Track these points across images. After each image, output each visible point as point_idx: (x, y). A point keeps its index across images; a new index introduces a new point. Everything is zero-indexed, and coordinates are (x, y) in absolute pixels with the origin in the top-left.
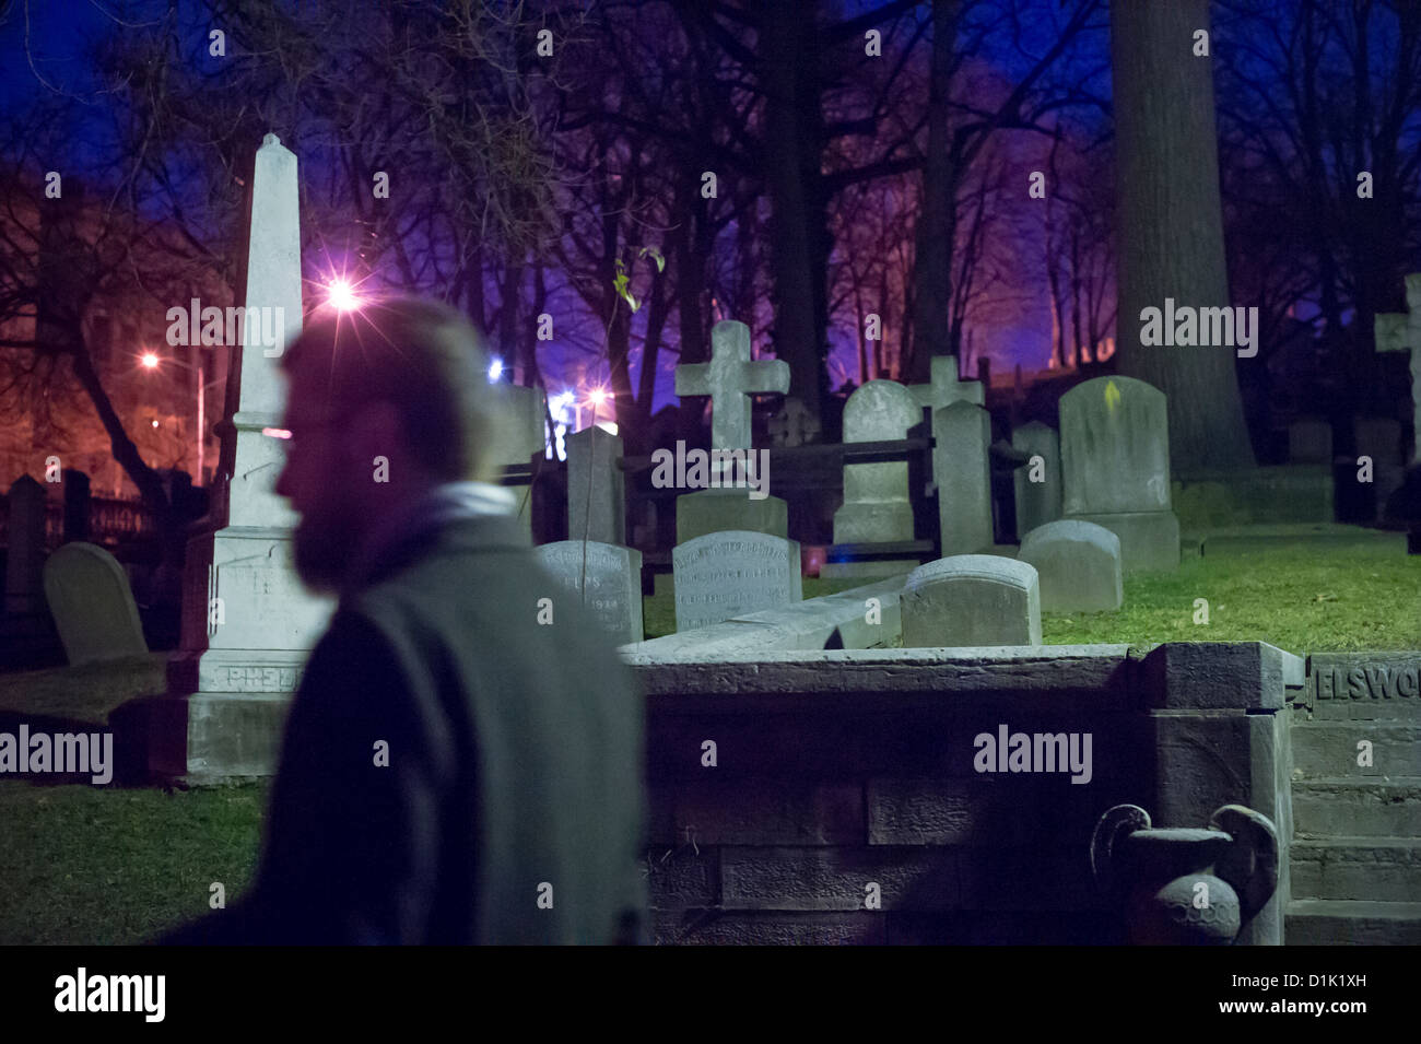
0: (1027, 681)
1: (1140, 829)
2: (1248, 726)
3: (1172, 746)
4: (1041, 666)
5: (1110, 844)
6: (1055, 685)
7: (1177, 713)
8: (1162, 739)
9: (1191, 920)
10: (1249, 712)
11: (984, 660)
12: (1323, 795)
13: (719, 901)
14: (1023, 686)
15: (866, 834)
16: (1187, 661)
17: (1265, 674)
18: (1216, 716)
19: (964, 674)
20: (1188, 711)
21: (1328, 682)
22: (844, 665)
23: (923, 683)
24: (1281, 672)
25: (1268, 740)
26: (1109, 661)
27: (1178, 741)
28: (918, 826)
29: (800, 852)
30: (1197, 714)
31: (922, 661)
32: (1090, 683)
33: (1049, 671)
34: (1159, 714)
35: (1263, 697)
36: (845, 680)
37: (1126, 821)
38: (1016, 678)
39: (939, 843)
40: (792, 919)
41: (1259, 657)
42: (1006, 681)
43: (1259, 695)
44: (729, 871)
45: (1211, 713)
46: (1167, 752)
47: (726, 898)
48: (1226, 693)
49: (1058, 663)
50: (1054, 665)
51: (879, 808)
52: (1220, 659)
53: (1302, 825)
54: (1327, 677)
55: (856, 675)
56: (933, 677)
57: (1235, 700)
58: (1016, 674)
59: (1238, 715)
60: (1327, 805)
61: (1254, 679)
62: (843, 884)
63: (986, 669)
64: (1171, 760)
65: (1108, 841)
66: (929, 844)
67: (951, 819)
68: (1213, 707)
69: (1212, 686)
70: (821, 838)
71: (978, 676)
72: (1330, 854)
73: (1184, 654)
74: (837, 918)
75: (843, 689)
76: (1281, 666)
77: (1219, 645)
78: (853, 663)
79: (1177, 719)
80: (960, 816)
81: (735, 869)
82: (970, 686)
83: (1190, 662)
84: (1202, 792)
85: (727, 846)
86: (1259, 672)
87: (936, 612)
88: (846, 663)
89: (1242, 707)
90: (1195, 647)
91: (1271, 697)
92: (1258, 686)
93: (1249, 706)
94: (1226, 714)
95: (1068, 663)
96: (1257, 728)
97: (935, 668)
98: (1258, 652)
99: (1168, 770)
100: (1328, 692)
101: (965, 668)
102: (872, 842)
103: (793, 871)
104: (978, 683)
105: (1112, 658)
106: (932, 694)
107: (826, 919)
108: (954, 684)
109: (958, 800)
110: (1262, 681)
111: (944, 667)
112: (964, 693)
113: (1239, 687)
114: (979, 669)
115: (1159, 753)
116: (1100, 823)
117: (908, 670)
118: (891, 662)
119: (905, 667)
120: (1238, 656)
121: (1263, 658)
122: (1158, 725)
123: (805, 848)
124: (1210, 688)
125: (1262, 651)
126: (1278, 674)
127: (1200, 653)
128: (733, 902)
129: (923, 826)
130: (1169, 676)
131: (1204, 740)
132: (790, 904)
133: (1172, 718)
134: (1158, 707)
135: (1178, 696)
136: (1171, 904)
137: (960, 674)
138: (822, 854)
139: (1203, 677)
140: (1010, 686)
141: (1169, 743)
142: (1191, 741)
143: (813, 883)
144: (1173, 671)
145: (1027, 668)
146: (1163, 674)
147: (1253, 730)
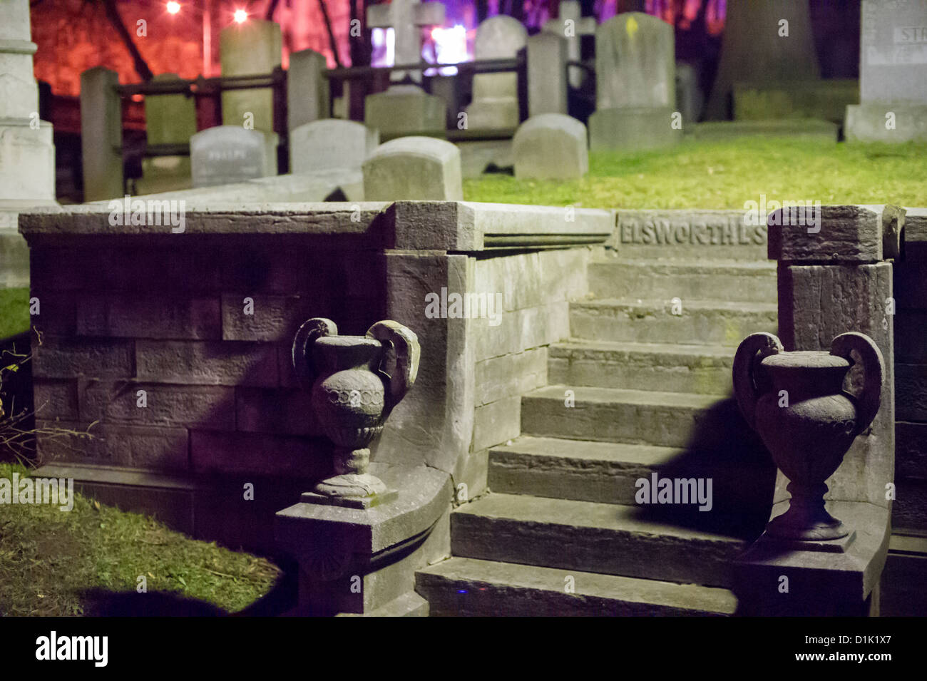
0: (317, 228)
1: (324, 335)
2: (447, 263)
3: (397, 276)
4: (326, 217)
5: (305, 346)
6: (335, 231)
7: (400, 253)
8: (391, 272)
9: (342, 402)
10: (449, 252)
11: (290, 212)
12: (591, 312)
13: (135, 376)
14: (315, 231)
15: (221, 332)
16: (409, 215)
17: (460, 226)
18: (426, 255)
19: (278, 222)
20: (408, 251)
21: (629, 231)
22: (203, 215)
23: (252, 227)
24: (473, 225)
25: (461, 273)
26: (369, 214)
27: (400, 272)
28: (253, 327)
29: (182, 344)
30: (415, 254)
31: (252, 213)
32: (356, 230)
33: (331, 220)
34: (389, 253)
35: (458, 242)
36: (204, 225)
37: (315, 330)
38: (310, 225)
39: (266, 340)
40: (177, 389)
41: (457, 213)
42: (302, 228)
43: (455, 241)
44: (141, 355)
45: (423, 253)
46: (393, 279)
47: (139, 373)
48: (434, 239)
49: (336, 215)
50: (334, 217)
51: (229, 315)
52: (431, 214)
53: (576, 332)
54: (629, 227)
55: (210, 221)
56: (258, 224)
57: (440, 244)
58: (310, 222)
59: (441, 255)
60: (593, 319)
61: (453, 229)
62: (209, 367)
63: (291, 219)
64: (396, 286)
65: (303, 344)
66: (260, 341)
67: (273, 323)
68: (425, 248)
69: (425, 234)
70: (195, 334)
71: (286, 224)
72: (575, 354)
73: (408, 210)
74: (205, 389)
75: (202, 231)
76: (473, 219)
77: (431, 204)
78: (209, 213)
79: (401, 257)
80: (279, 321)
81: (145, 355)
82: (281, 231)
83: (411, 216)
84: (416, 309)
85: (140, 339)
86: (456, 224)
87: (384, 178)
88: (205, 213)
89: (443, 249)
90: (415, 206)
91: (464, 243)
92: (455, 234)
93: (449, 249)
94: (433, 254)
95: (343, 216)
96: (453, 264)
97: (259, 217)
98: (456, 209)
99: (394, 293)
100: (628, 238)
101: (277, 218)
102: (225, 338)
103: (178, 356)
104: (287, 229)
105: (372, 213)
106: (257, 235)
107: (198, 390)
108: (272, 229)
109: (278, 310)
110: (458, 231)
111: (265, 216)
112: (278, 235)
113: (442, 235)
114: (287, 219)
115: (388, 281)
116: (299, 331)
117: (243, 218)
118: (232, 213)
119: (241, 216)
120: (443, 212)
121: (459, 215)
122: (388, 260)
123: (185, 341)
124: (424, 235)
125: (458, 209)
126: (471, 226)
127: (418, 210)
128: (143, 376)
129: (257, 328)
130: (397, 226)
131: (418, 272)
132: (177, 379)
133: (397, 256)
134: (389, 248)
135: (403, 240)
136: (329, 390)
137: (275, 222)
138: (196, 346)
139: (419, 227)
140: (306, 231)
141: (395, 273)
142: (409, 273)
143: (190, 365)
144: (400, 223)
145: (317, 218)
146: (393, 224)
147: (451, 266)
